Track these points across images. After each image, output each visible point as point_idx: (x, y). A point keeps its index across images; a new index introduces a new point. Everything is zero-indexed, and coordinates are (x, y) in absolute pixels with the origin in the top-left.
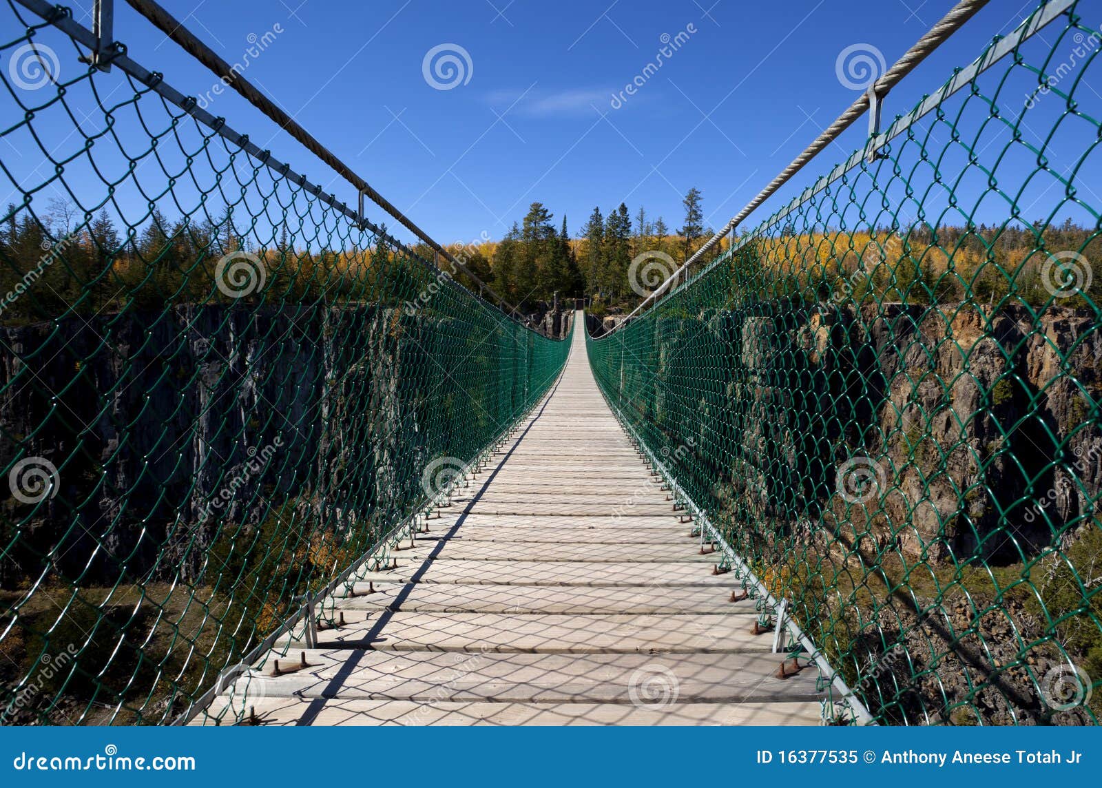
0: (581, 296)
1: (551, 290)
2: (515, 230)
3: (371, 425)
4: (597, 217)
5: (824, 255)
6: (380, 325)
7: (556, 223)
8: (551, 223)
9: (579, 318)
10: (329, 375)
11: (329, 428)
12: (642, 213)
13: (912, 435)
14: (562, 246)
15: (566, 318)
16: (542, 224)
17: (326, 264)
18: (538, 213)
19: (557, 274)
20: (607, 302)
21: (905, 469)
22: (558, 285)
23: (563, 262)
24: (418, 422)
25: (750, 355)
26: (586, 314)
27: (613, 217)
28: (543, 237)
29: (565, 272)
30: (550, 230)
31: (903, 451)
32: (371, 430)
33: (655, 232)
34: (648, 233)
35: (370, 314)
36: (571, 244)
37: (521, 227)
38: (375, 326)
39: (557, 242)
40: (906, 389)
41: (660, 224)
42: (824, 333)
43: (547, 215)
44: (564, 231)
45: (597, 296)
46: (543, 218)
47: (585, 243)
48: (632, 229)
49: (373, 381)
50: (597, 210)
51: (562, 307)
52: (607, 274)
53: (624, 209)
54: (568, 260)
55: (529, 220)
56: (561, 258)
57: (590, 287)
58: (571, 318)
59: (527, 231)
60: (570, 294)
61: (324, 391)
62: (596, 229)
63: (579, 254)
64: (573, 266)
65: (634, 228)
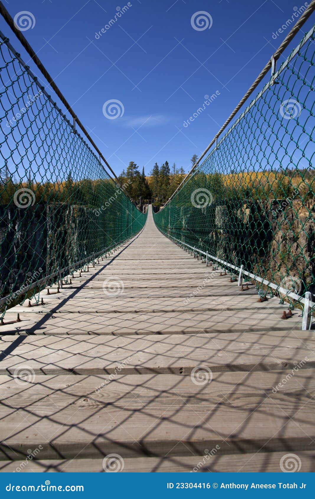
0: (150, 199)
1: (138, 196)
2: (124, 173)
3: (67, 252)
4: (156, 167)
5: (248, 180)
6: (70, 212)
7: (140, 170)
8: (138, 170)
9: (150, 207)
10: (50, 232)
11: (50, 254)
12: (174, 165)
13: (283, 252)
14: (143, 179)
15: (145, 208)
16: (134, 170)
17: (47, 187)
18: (133, 166)
19: (141, 190)
20: (161, 201)
21: (281, 265)
22: (141, 195)
23: (143, 185)
24: (86, 250)
25: (219, 221)
26: (153, 206)
27: (163, 167)
28: (135, 175)
29: (144, 189)
30: (137, 172)
31: (280, 258)
32: (67, 254)
33: (180, 173)
34: (177, 173)
35: (65, 207)
36: (146, 178)
37: (126, 171)
38: (68, 212)
39: (140, 177)
40: (280, 234)
41: (182, 169)
42: (248, 212)
43: (136, 166)
44: (143, 173)
45: (157, 199)
46: (135, 168)
47: (152, 177)
48: (170, 171)
49: (68, 235)
50: (156, 164)
51: (143, 203)
52: (161, 190)
53: (167, 163)
54: (145, 184)
55: (129, 169)
56: (142, 183)
57: (154, 195)
58: (147, 208)
59: (128, 173)
60: (146, 198)
61: (48, 239)
62: (156, 171)
63: (149, 182)
64: (147, 186)
65: (171, 171)
